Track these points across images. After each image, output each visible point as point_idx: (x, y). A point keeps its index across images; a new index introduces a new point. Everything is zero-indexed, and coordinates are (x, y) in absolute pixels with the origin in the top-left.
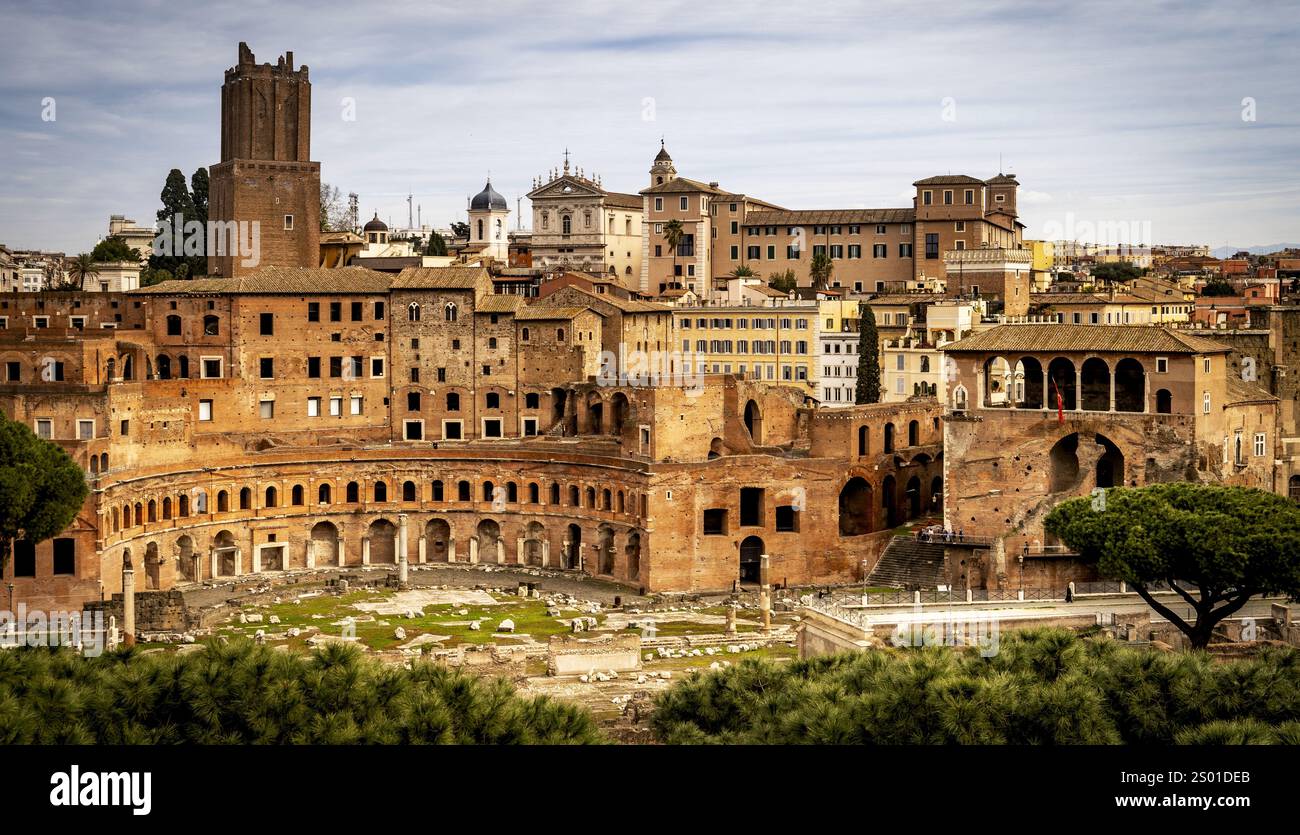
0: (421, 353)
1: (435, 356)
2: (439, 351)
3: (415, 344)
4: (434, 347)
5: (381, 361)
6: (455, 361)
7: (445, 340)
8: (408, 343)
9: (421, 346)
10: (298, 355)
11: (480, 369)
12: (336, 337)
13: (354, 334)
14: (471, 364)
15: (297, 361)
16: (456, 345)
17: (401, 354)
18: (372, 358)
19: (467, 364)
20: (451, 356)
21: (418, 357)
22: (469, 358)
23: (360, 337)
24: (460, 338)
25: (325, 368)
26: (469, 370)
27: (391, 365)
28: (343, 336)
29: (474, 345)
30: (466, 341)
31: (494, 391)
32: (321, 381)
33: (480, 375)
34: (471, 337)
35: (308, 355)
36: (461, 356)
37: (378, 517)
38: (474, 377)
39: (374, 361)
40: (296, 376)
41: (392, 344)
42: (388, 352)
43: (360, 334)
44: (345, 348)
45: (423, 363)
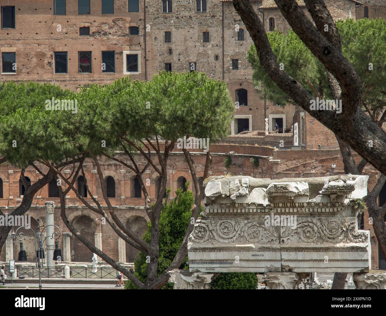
0: (173, 47)
1: (186, 49)
2: (190, 44)
3: (168, 37)
4: (186, 40)
5: (136, 56)
6: (204, 54)
7: (196, 32)
8: (161, 36)
9: (173, 39)
10: (42, 49)
11: (229, 64)
12: (85, 31)
13: (105, 28)
14: (221, 58)
15: (41, 56)
16: (206, 37)
17: (155, 48)
18: (126, 52)
19: (217, 58)
20: (201, 49)
21: (170, 51)
22: (219, 51)
23: (111, 31)
24: (210, 29)
25: (73, 63)
26: (219, 64)
27: (146, 60)
28: (93, 30)
29: (223, 37)
30: (215, 33)
31: (243, 87)
32: (68, 76)
33: (228, 69)
34: (220, 29)
35: (53, 48)
36: (211, 49)
37: (79, 213)
38: (224, 72)
39: (128, 56)
40: (40, 71)
41: (147, 38)
42: (143, 47)
43: (111, 28)
44: (95, 42)
45: (175, 58)
